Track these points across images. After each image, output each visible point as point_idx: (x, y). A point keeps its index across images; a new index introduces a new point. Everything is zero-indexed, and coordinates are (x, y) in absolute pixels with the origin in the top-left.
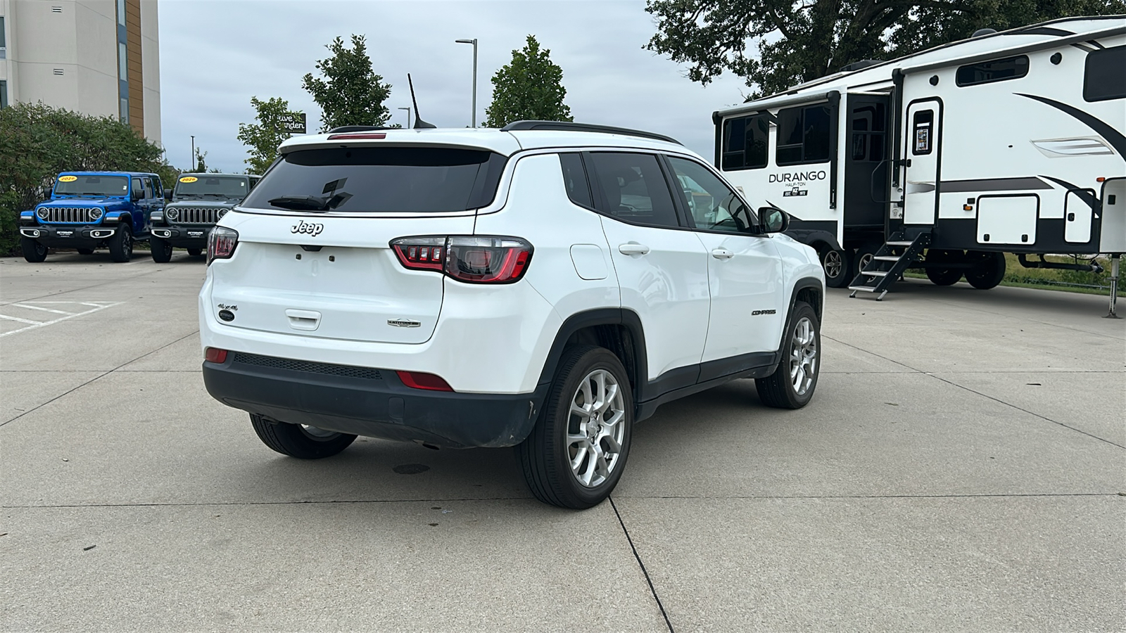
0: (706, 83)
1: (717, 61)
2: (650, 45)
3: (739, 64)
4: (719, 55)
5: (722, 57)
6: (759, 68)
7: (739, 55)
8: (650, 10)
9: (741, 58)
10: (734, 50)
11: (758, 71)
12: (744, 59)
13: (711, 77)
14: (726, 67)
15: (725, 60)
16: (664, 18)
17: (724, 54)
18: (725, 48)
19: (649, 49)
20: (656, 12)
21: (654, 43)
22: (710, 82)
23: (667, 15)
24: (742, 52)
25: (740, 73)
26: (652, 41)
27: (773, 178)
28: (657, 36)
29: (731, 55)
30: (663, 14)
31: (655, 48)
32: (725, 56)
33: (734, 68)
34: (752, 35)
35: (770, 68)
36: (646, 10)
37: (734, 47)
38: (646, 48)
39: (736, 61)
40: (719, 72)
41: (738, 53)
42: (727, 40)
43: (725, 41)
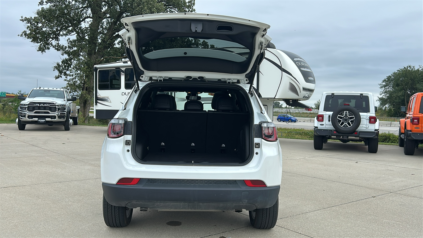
0: (43, 52)
1: (48, 44)
2: (22, 35)
3: (57, 46)
4: (49, 42)
5: (50, 43)
6: (67, 49)
7: (58, 43)
8: (23, 20)
9: (58, 44)
10: (55, 41)
11: (66, 50)
12: (59, 45)
13: (46, 50)
14: (52, 46)
15: (51, 44)
16: (29, 25)
17: (51, 42)
18: (52, 39)
19: (21, 37)
20: (25, 22)
21: (23, 34)
22: (45, 52)
23: (30, 24)
24: (59, 42)
25: (58, 50)
26: (22, 33)
27: (123, 94)
28: (25, 32)
29: (54, 42)
30: (28, 23)
31: (24, 36)
32: (51, 43)
33: (55, 48)
34: (62, 36)
35: (71, 49)
36: (21, 20)
37: (55, 39)
38: (20, 36)
39: (56, 45)
40: (49, 49)
41: (57, 42)
42: (52, 36)
43: (52, 37)
